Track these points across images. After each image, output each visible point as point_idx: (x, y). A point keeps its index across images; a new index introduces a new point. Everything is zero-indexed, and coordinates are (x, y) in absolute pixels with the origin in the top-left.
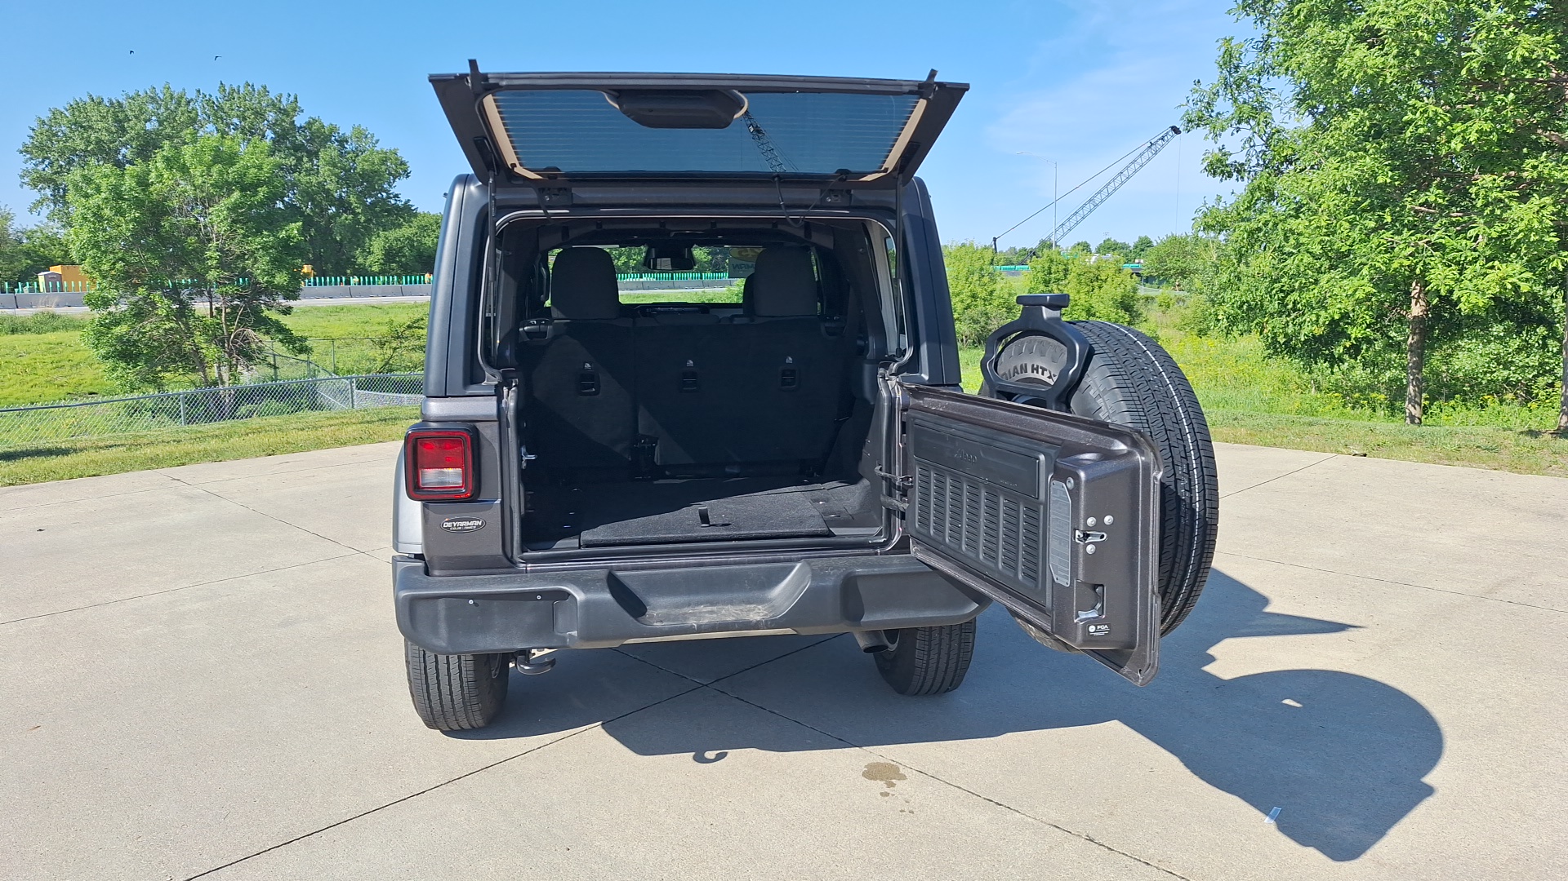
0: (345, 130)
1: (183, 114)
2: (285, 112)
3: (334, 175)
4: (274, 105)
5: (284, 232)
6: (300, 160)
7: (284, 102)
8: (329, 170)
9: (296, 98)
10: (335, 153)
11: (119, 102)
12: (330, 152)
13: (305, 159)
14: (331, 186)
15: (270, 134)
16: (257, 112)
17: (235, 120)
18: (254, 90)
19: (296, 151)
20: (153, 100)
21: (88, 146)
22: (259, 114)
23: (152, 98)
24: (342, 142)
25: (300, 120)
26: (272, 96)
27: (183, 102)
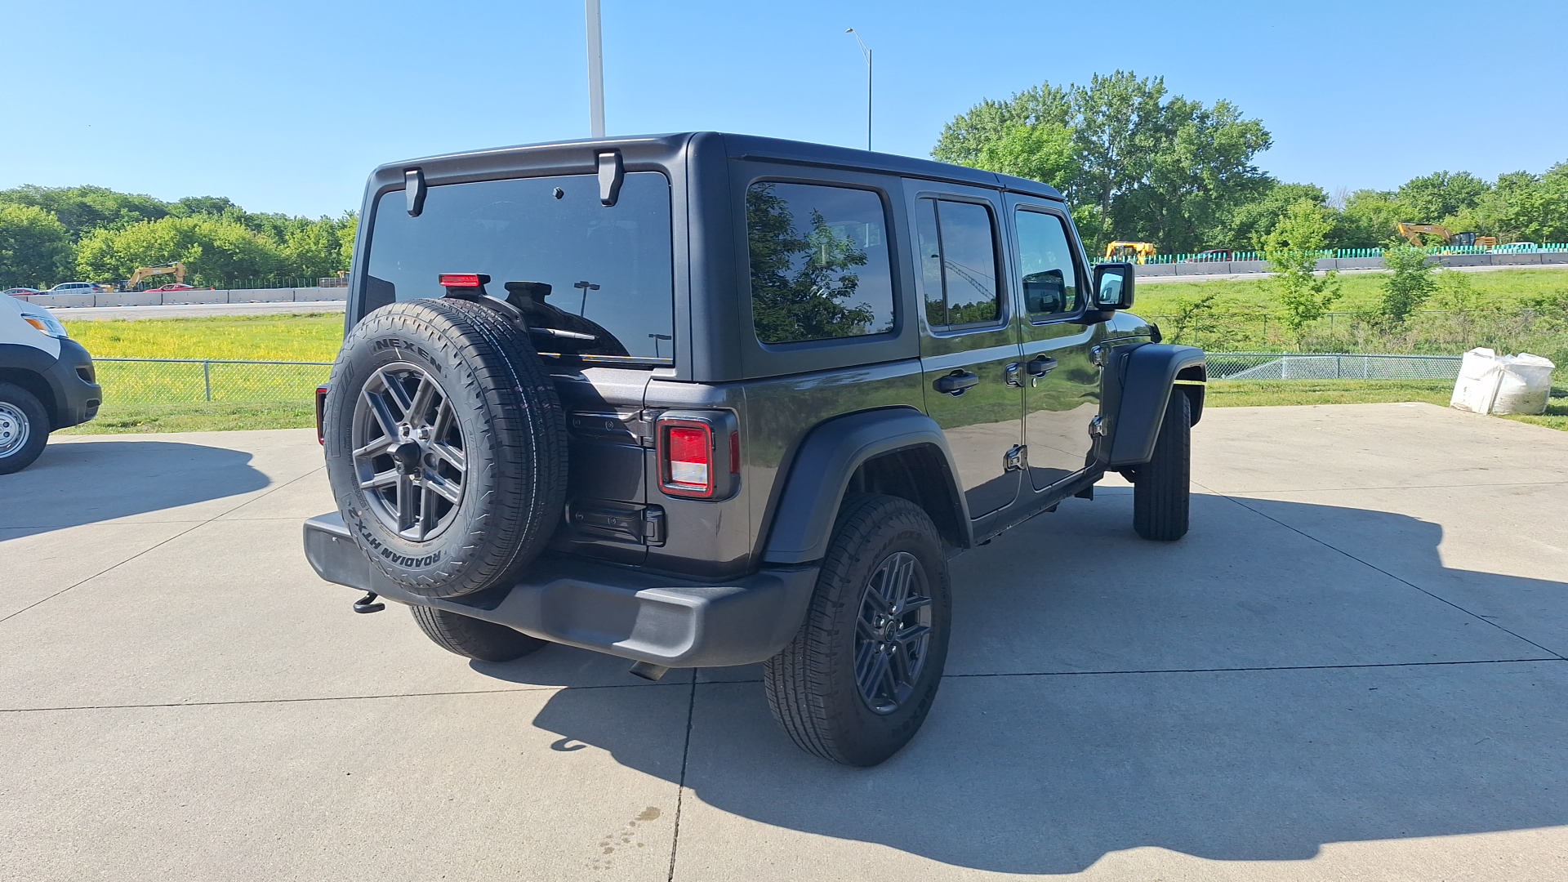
0: (1208, 106)
1: (1057, 108)
2: (1150, 95)
3: (1189, 152)
4: (1139, 88)
5: (1076, 214)
6: (1158, 140)
7: (1150, 85)
8: (1185, 148)
9: (1162, 80)
10: (1193, 131)
11: (1006, 103)
12: (1191, 128)
13: (1164, 139)
14: (1185, 164)
15: (1135, 118)
16: (1123, 98)
17: (1104, 108)
18: (1123, 77)
19: (1156, 132)
20: (1034, 98)
21: (977, 146)
22: (1124, 99)
23: (1032, 96)
24: (1203, 118)
25: (1163, 102)
26: (1139, 80)
27: (1058, 96)
